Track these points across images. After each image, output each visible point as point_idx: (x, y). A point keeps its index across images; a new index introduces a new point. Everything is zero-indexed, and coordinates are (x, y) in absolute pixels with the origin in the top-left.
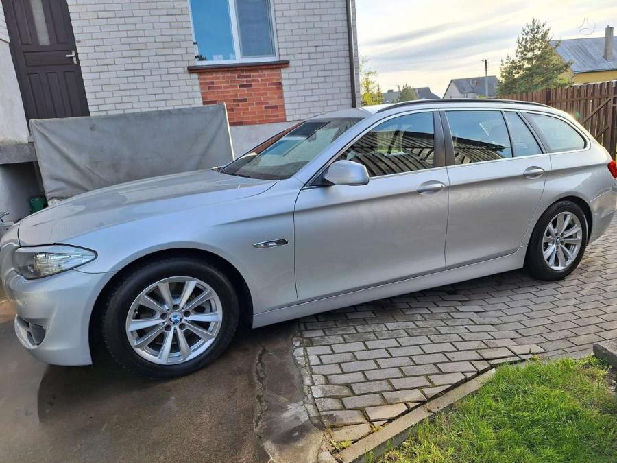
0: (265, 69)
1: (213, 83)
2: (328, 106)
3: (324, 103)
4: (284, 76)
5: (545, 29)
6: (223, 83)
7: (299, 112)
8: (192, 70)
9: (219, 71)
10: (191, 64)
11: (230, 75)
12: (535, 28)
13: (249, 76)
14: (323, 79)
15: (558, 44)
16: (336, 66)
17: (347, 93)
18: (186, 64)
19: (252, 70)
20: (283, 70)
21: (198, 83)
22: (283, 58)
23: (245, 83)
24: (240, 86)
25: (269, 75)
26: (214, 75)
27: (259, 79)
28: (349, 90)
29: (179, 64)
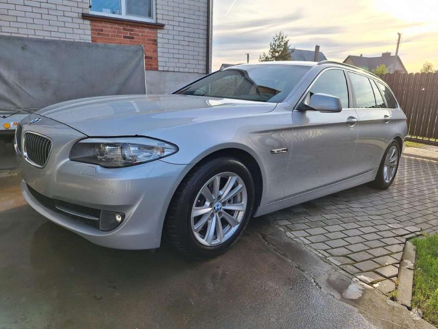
0: (145, 27)
1: (102, 30)
2: (189, 63)
3: (187, 61)
4: (159, 35)
5: (286, 39)
6: (110, 32)
7: (168, 64)
8: (85, 17)
9: (108, 22)
10: (85, 12)
11: (116, 26)
12: (280, 38)
13: (132, 31)
14: (187, 43)
15: (293, 50)
16: (197, 36)
17: (203, 56)
18: (81, 11)
19: (134, 26)
20: (159, 31)
21: (90, 28)
22: (160, 22)
23: (129, 35)
24: (124, 37)
25: (147, 32)
26: (104, 24)
27: (140, 34)
28: (205, 55)
29: (74, 9)
